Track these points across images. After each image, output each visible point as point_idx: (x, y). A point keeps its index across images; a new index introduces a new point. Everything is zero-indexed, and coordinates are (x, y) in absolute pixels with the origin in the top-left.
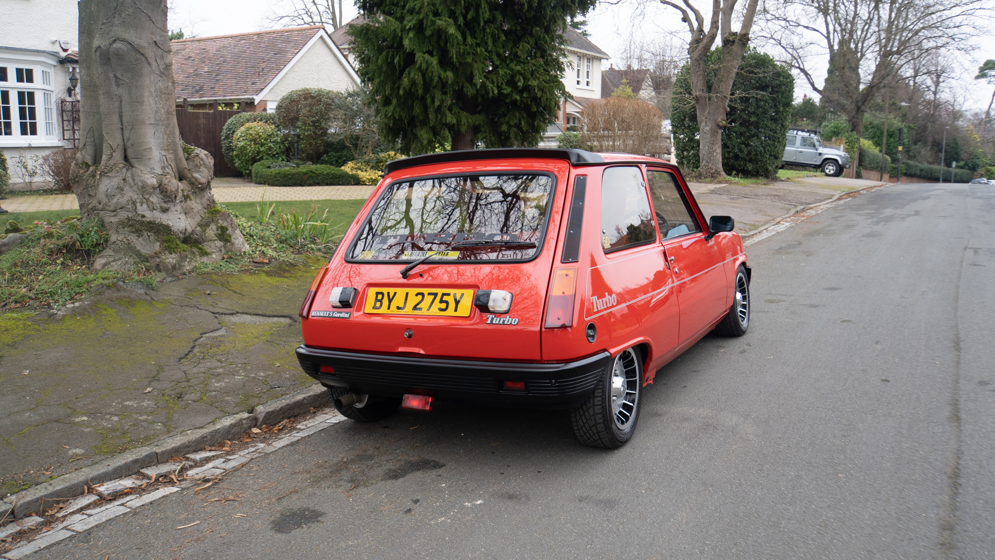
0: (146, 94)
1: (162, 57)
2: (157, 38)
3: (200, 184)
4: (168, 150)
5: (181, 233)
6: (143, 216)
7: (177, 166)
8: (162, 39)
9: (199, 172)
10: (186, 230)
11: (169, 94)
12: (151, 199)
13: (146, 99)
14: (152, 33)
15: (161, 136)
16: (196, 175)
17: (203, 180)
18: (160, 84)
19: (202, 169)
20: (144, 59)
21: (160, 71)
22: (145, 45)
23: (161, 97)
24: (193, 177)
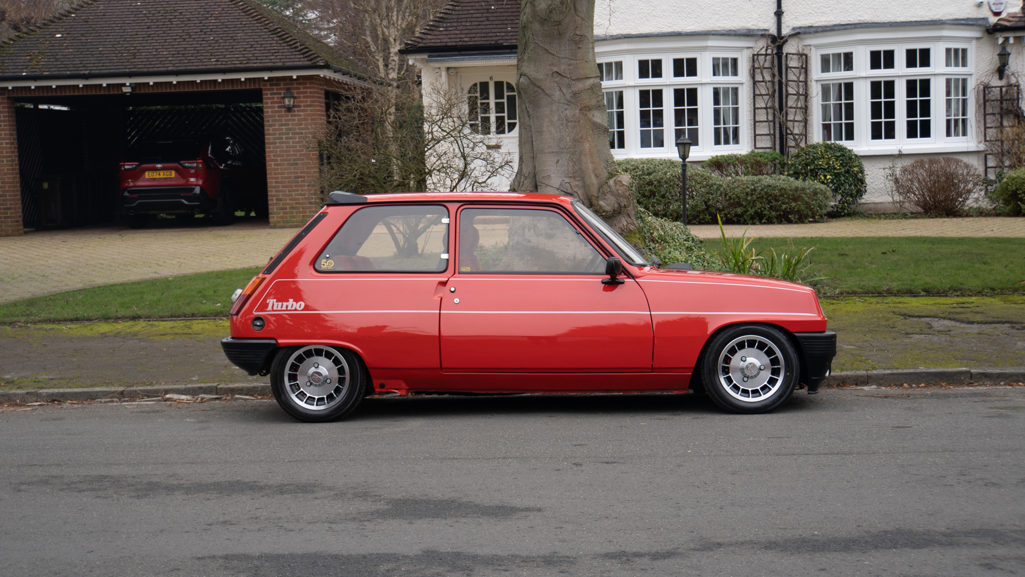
0: (545, 124)
1: (569, 86)
2: (563, 68)
3: (604, 211)
4: (574, 177)
5: (568, 259)
6: (529, 241)
7: (586, 193)
8: (571, 67)
9: (605, 199)
10: (575, 257)
11: (575, 122)
12: (538, 225)
13: (545, 129)
14: (553, 65)
15: (566, 163)
16: (602, 203)
17: (608, 208)
18: (567, 112)
19: (608, 196)
20: (540, 90)
21: (567, 100)
22: (541, 77)
23: (567, 125)
24: (598, 205)
